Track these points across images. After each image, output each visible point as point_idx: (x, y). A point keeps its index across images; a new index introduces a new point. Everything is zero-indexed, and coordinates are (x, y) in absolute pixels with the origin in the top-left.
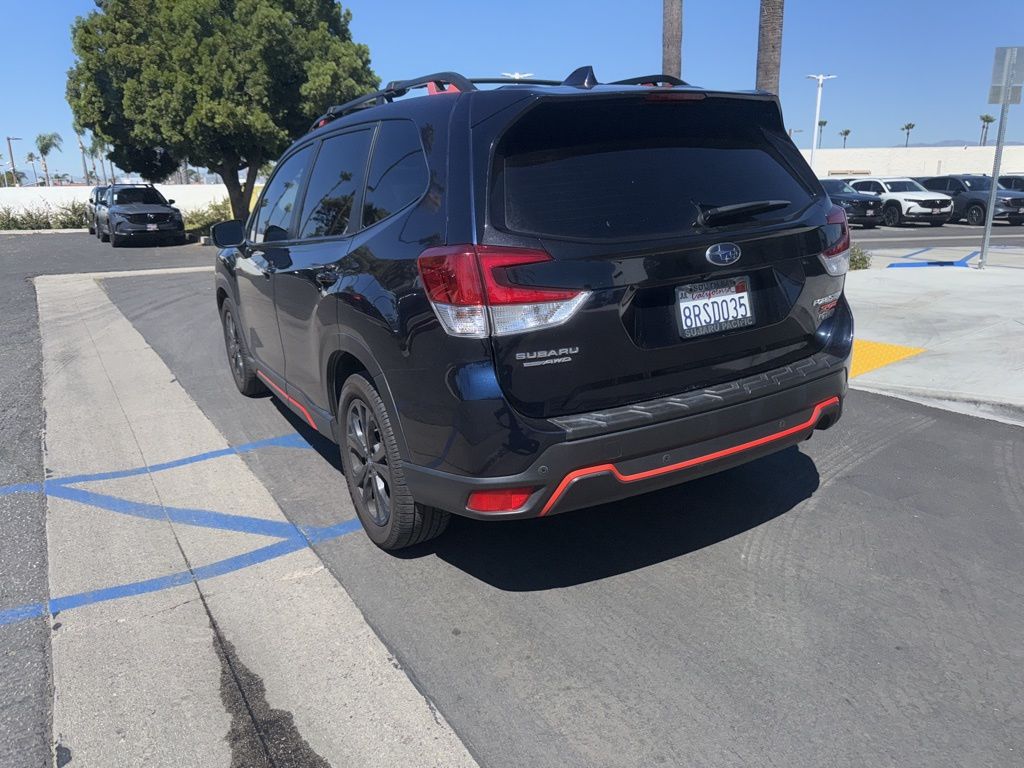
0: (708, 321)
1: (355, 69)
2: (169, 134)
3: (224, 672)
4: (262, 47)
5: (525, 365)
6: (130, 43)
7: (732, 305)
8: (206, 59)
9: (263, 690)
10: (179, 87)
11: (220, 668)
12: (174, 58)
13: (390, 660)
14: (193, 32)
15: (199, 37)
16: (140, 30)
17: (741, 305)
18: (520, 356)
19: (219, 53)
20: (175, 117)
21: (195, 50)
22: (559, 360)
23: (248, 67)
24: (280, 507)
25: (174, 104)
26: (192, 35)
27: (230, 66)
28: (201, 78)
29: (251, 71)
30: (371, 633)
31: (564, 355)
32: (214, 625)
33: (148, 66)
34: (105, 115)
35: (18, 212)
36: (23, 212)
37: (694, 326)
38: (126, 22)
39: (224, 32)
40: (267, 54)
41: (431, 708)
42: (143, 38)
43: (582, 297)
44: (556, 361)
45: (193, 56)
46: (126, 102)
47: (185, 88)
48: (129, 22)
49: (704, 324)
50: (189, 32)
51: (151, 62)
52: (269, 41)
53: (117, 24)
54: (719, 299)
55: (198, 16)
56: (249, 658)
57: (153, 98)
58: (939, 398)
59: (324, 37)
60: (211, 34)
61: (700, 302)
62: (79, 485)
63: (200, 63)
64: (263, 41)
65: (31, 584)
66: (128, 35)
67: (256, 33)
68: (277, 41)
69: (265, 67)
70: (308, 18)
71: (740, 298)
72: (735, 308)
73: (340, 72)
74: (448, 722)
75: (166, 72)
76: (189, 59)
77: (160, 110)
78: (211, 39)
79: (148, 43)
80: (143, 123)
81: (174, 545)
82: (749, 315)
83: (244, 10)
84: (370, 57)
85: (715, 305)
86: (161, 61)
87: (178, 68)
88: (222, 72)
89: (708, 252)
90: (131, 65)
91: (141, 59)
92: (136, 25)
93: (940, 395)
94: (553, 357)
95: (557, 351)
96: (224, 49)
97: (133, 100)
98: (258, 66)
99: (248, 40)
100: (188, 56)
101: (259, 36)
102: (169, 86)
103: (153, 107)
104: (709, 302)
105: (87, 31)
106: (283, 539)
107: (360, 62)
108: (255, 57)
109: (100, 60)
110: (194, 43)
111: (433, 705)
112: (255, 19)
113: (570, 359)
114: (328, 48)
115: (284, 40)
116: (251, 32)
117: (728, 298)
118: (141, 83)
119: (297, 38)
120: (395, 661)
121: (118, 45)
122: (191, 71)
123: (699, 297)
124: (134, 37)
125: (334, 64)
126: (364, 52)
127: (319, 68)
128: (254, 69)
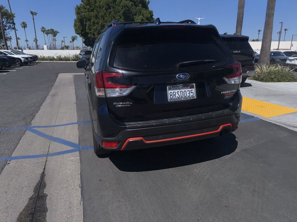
0: (179, 97)
1: (148, 17)
2: (97, 36)
3: (39, 181)
4: (123, 12)
5: (116, 106)
6: (89, 12)
7: (188, 92)
8: (108, 15)
9: (45, 188)
10: (100, 24)
11: (39, 180)
12: (100, 15)
13: (79, 185)
14: (105, 8)
15: (106, 10)
16: (92, 8)
17: (191, 93)
18: (115, 103)
19: (111, 14)
20: (99, 32)
21: (105, 13)
22: (127, 106)
23: (119, 17)
24: (79, 140)
25: (99, 28)
26: (105, 9)
27: (114, 17)
28: (106, 21)
29: (119, 19)
30: (80, 177)
31: (128, 104)
32: (44, 169)
33: (93, 18)
34: (82, 31)
35: (63, 56)
36: (64, 56)
37: (173, 98)
38: (88, 6)
39: (113, 8)
40: (124, 14)
41: (81, 200)
42: (92, 10)
43: (133, 87)
44: (125, 106)
45: (104, 15)
46: (87, 28)
47: (102, 24)
48: (89, 6)
49: (177, 97)
50: (104, 8)
51: (94, 17)
52: (125, 10)
53: (86, 7)
54: (183, 90)
55: (107, 4)
56: (47, 179)
57: (93, 26)
58: (294, 127)
59: (140, 8)
60: (110, 9)
61: (176, 91)
62: (36, 129)
63: (106, 16)
64: (123, 10)
65: (9, 152)
66: (89, 9)
67: (121, 8)
68: (127, 10)
69: (123, 18)
70: (137, 3)
71: (191, 90)
72: (189, 93)
73: (144, 18)
74: (83, 205)
75: (97, 19)
76: (103, 16)
77: (95, 30)
78: (110, 10)
79: (94, 12)
80: (91, 33)
81: (48, 147)
82: (194, 95)
83: (119, 2)
84: (153, 14)
85: (182, 92)
86: (96, 17)
87: (101, 18)
88: (112, 19)
89: (177, 75)
90: (89, 18)
91: (91, 16)
92: (91, 7)
93: (294, 126)
94: (125, 104)
95: (126, 103)
96: (113, 13)
97: (89, 27)
98: (121, 17)
99: (120, 10)
100: (103, 15)
101: (122, 9)
102: (98, 23)
103: (93, 29)
104: (179, 91)
105: (79, 9)
106: (74, 148)
107: (149, 15)
108: (121, 15)
109: (81, 16)
110: (105, 11)
111: (82, 199)
112: (122, 4)
113: (129, 105)
114: (141, 12)
115: (129, 10)
116: (120, 8)
117: (187, 90)
118: (91, 22)
119: (133, 9)
120: (80, 186)
121: (86, 12)
122: (104, 19)
123: (176, 89)
124: (90, 10)
125: (142, 16)
126: (151, 12)
127: (138, 17)
128: (121, 18)
